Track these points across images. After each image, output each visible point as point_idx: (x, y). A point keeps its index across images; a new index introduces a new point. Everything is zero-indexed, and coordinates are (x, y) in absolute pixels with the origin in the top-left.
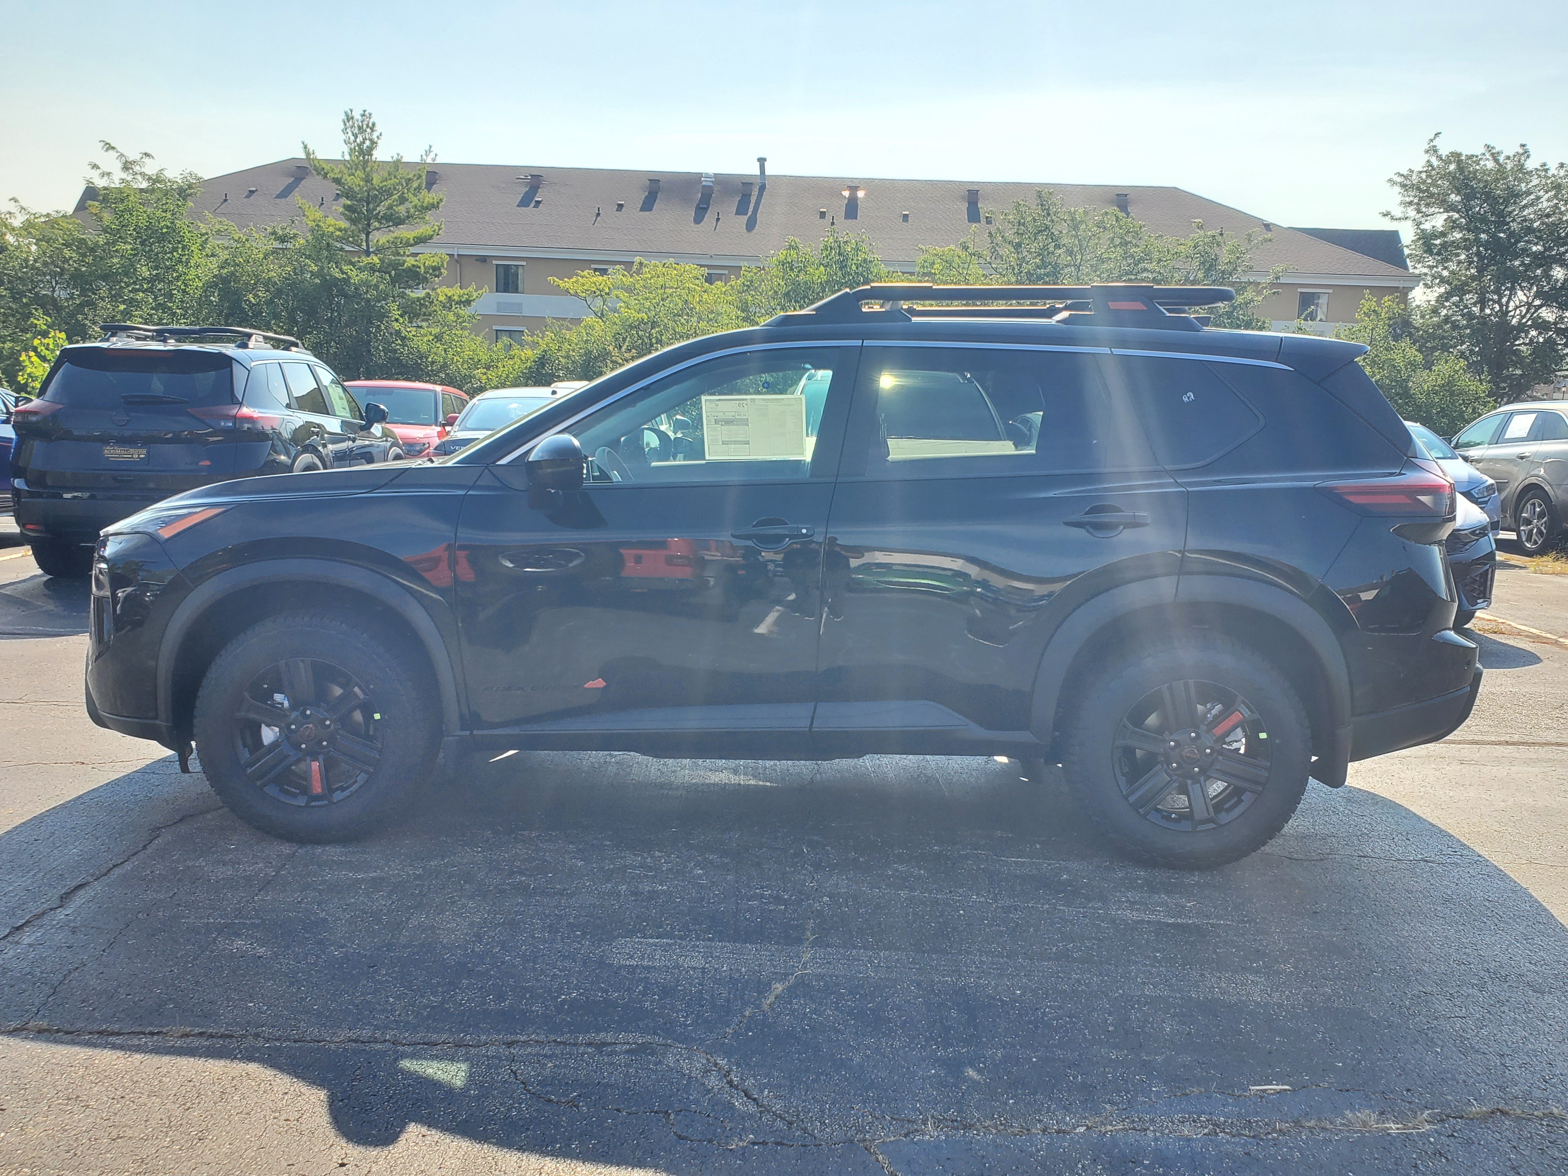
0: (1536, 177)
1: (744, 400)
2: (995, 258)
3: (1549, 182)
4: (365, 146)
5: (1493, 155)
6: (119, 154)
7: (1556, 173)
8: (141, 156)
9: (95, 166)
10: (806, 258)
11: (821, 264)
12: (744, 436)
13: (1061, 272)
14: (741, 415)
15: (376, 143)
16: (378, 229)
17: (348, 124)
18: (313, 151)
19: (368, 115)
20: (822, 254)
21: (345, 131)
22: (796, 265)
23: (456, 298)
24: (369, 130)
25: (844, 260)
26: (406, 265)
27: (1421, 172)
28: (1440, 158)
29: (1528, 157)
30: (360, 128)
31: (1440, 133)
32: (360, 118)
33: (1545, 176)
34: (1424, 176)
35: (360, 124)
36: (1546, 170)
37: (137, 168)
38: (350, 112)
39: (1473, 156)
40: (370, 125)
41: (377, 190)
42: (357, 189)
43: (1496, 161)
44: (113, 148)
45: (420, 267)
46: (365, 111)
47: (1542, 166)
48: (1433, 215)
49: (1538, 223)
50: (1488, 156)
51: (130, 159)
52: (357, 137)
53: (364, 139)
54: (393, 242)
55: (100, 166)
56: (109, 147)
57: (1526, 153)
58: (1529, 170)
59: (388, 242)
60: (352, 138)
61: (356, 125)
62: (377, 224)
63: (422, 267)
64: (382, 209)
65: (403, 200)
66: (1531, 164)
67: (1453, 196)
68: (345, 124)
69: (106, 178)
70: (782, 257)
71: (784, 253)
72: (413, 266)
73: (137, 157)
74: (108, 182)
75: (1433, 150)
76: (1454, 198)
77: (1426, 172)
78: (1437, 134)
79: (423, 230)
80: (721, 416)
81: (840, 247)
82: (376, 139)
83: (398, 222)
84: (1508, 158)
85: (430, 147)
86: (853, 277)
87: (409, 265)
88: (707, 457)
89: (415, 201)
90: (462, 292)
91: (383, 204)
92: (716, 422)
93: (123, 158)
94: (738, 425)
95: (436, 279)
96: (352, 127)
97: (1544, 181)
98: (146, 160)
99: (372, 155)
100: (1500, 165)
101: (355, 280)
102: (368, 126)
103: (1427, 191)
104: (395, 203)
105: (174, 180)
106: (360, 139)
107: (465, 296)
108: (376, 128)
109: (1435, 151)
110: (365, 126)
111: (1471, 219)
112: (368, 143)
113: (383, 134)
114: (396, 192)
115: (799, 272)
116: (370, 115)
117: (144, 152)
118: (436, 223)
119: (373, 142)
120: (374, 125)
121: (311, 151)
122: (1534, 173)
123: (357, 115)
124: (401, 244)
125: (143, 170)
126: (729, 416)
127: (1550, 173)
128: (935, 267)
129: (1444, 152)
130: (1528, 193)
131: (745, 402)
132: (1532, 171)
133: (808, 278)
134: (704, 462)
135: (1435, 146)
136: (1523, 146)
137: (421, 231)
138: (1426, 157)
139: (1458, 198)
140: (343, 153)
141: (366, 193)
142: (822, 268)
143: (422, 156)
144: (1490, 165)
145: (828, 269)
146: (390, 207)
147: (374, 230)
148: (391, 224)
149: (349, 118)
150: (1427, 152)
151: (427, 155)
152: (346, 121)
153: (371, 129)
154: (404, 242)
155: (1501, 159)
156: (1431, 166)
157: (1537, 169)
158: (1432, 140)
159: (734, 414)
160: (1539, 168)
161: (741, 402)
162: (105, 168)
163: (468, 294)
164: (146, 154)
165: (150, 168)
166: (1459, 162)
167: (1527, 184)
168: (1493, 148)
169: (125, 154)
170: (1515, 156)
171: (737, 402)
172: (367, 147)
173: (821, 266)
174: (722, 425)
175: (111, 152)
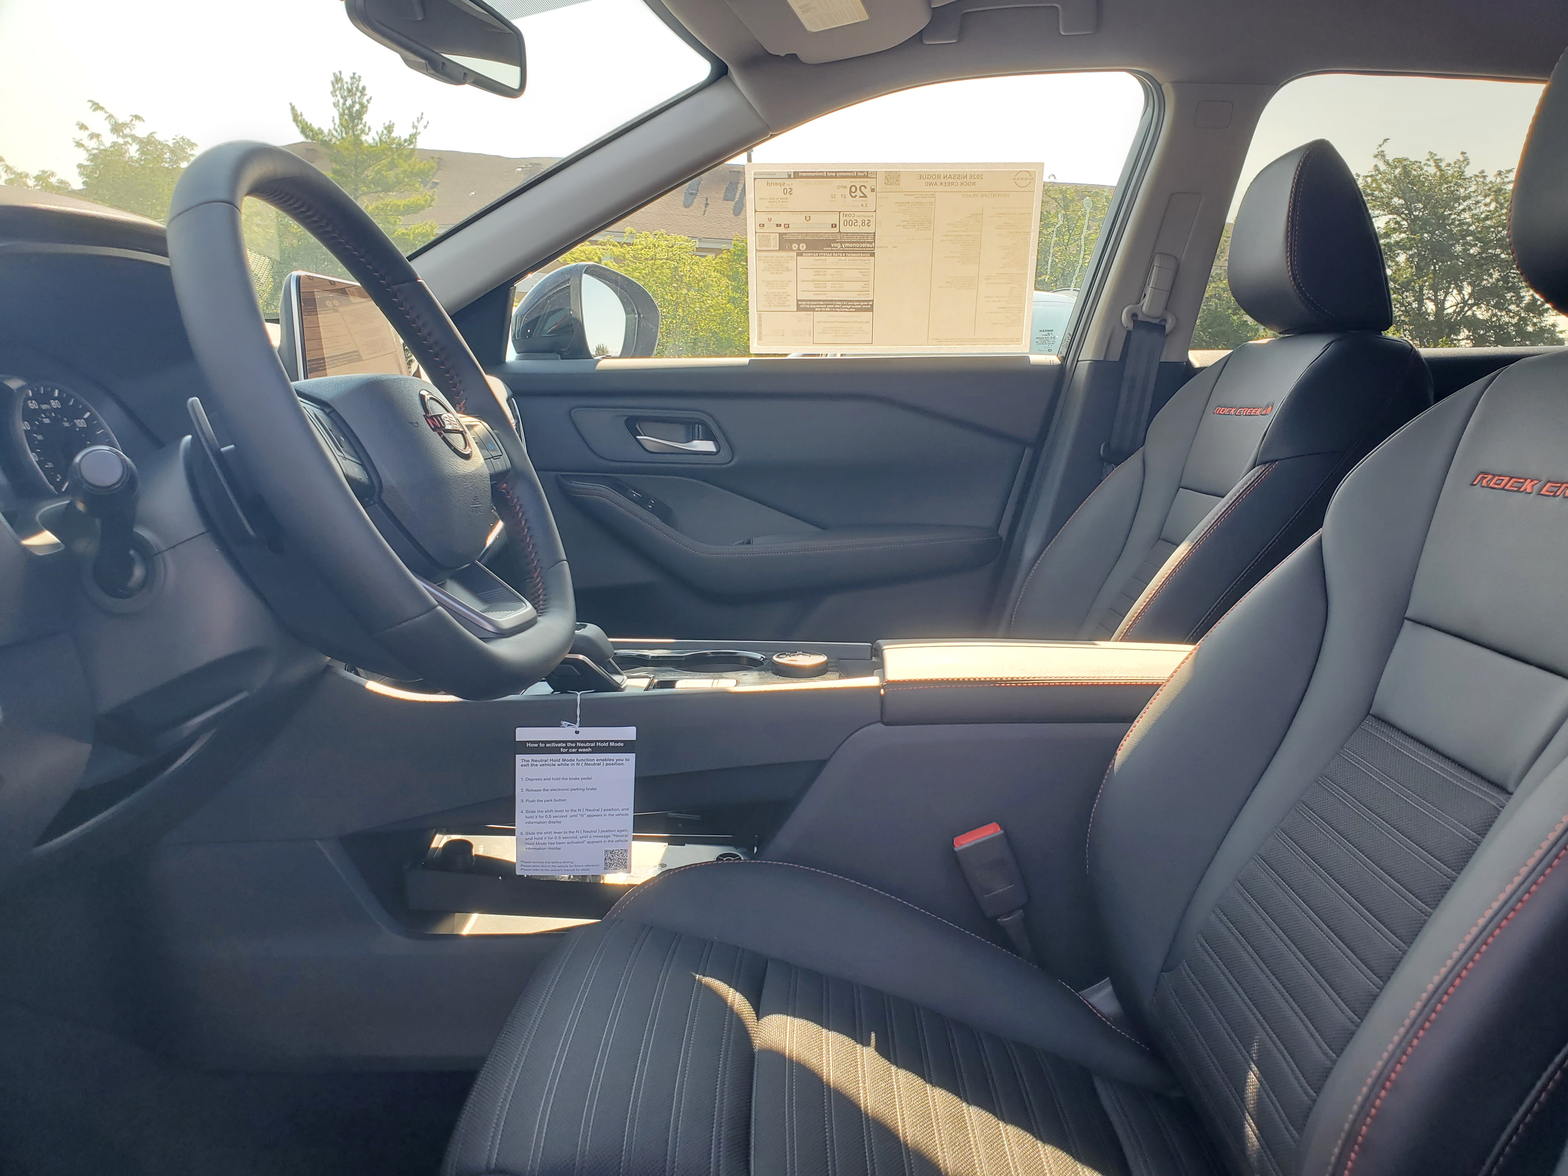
0: (1475, 183)
3: (1486, 188)
4: (355, 109)
5: (1436, 161)
6: (107, 115)
7: (1493, 180)
8: (131, 118)
9: (83, 127)
12: (858, 286)
14: (854, 223)
15: (366, 107)
16: (365, 194)
17: (336, 86)
18: (301, 113)
19: (358, 78)
21: (333, 94)
24: (359, 94)
26: (396, 234)
27: (1367, 177)
28: (1387, 163)
29: (1468, 164)
30: (349, 91)
31: (1388, 139)
32: (350, 81)
33: (1483, 183)
34: (1369, 180)
35: (350, 87)
36: (1485, 177)
37: (127, 131)
38: (339, 75)
39: (1416, 162)
40: (360, 88)
41: (366, 155)
42: (345, 153)
43: (1438, 167)
44: (102, 108)
45: (409, 235)
46: (354, 74)
47: (1480, 173)
48: (1378, 217)
49: (1474, 227)
50: (1432, 163)
51: (120, 122)
52: (346, 100)
53: (354, 103)
54: (382, 209)
55: (88, 127)
56: (97, 107)
57: (1466, 161)
58: (1468, 176)
59: (377, 208)
60: (341, 101)
61: (345, 87)
62: (365, 189)
63: (412, 235)
64: (370, 173)
65: (392, 166)
66: (1469, 172)
67: (1396, 200)
68: (334, 86)
69: (95, 140)
72: (403, 234)
73: (128, 119)
74: (97, 143)
75: (1381, 155)
76: (1397, 201)
77: (1371, 176)
78: (1385, 140)
79: (414, 198)
80: (798, 225)
82: (366, 103)
83: (388, 189)
84: (1449, 165)
85: (422, 114)
87: (400, 234)
88: (756, 347)
89: (406, 166)
91: (371, 168)
92: (785, 243)
93: (113, 120)
94: (845, 253)
96: (340, 89)
97: (1481, 187)
98: (136, 123)
99: (361, 119)
100: (1441, 170)
102: (357, 88)
103: (1372, 195)
104: (384, 168)
105: (165, 143)
106: (349, 102)
108: (366, 92)
109: (1384, 156)
110: (354, 89)
111: (1414, 221)
112: (357, 107)
113: (373, 98)
114: (384, 157)
116: (360, 77)
117: (134, 114)
118: (428, 193)
119: (363, 106)
120: (364, 88)
121: (299, 112)
122: (1473, 179)
123: (346, 78)
124: (391, 211)
125: (133, 133)
126: (821, 225)
127: (1488, 180)
129: (1390, 158)
130: (1466, 198)
131: (870, 183)
132: (1471, 177)
134: (745, 360)
135: (1383, 151)
136: (1463, 153)
137: (412, 200)
138: (1375, 161)
139: (1402, 201)
140: (333, 117)
141: (355, 158)
143: (413, 123)
144: (1432, 170)
146: (378, 172)
147: (362, 195)
148: (380, 189)
149: (338, 80)
150: (1376, 156)
151: (418, 122)
152: (334, 82)
153: (361, 92)
154: (394, 210)
155: (1443, 165)
156: (1378, 170)
157: (1476, 176)
158: (1380, 146)
159: (834, 219)
160: (1479, 174)
161: (858, 182)
162: (93, 129)
164: (137, 117)
165: (141, 130)
166: (1405, 167)
167: (1466, 189)
168: (1435, 155)
169: (115, 115)
170: (1455, 163)
171: (848, 182)
172: (357, 110)
174: (800, 254)
175: (99, 112)
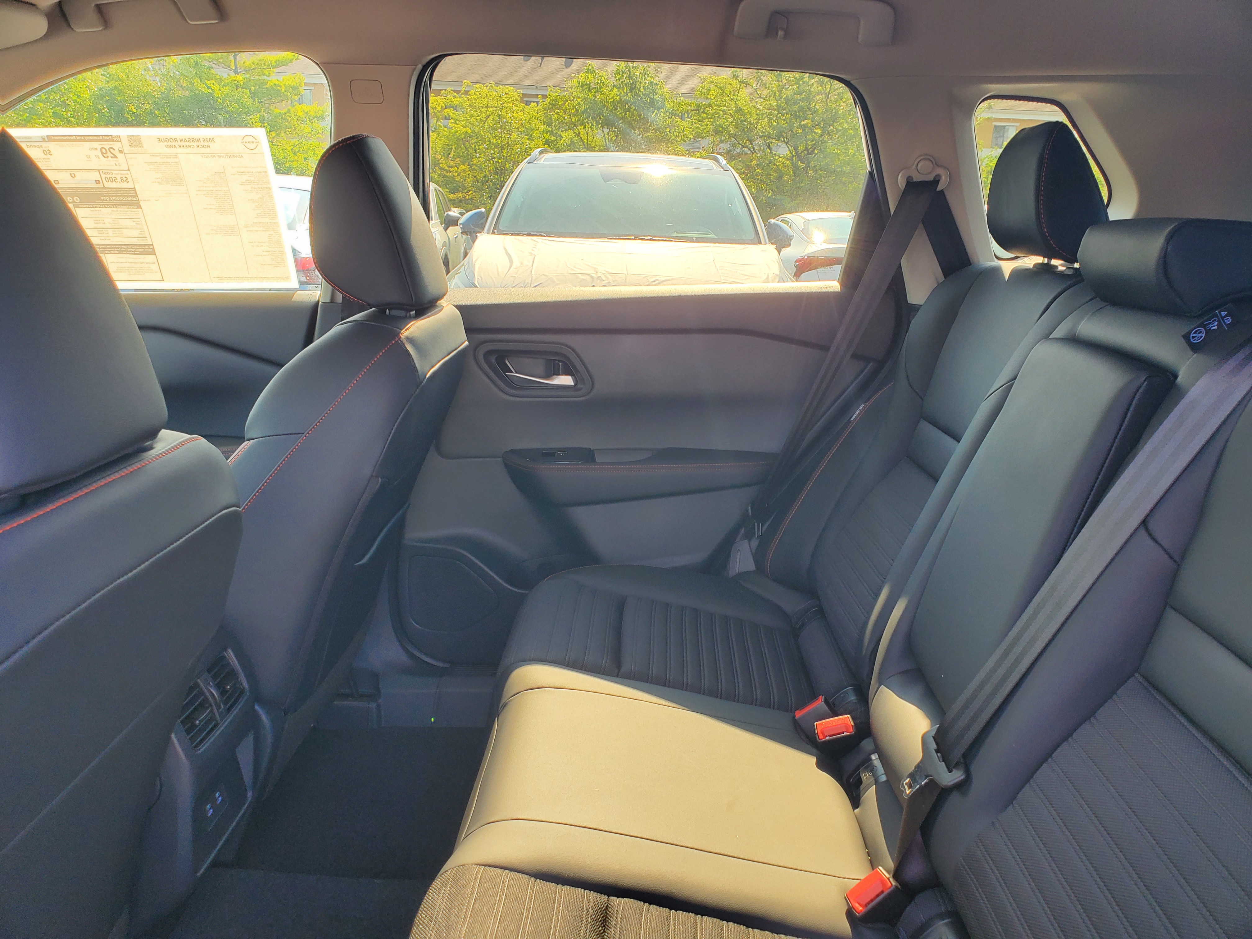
1: (111, 138)
2: (760, 86)
10: (601, 81)
11: (614, 86)
12: (136, 233)
13: (814, 99)
14: (114, 180)
20: (615, 77)
22: (593, 86)
23: (312, 113)
25: (633, 83)
26: (268, 84)
45: (281, 86)
59: (253, 63)
63: (283, 86)
70: (582, 80)
71: (584, 75)
72: (275, 85)
80: (66, 181)
81: (629, 71)
86: (642, 98)
87: (272, 84)
90: (318, 108)
94: (115, 205)
95: (296, 96)
101: (218, 94)
107: (320, 112)
115: (595, 92)
124: (265, 65)
126: (86, 181)
128: (711, 93)
131: (117, 146)
133: (603, 97)
142: (615, 90)
145: (620, 90)
154: (267, 64)
159: (96, 176)
161: (107, 145)
163: (323, 111)
171: (97, 145)
173: (615, 88)
